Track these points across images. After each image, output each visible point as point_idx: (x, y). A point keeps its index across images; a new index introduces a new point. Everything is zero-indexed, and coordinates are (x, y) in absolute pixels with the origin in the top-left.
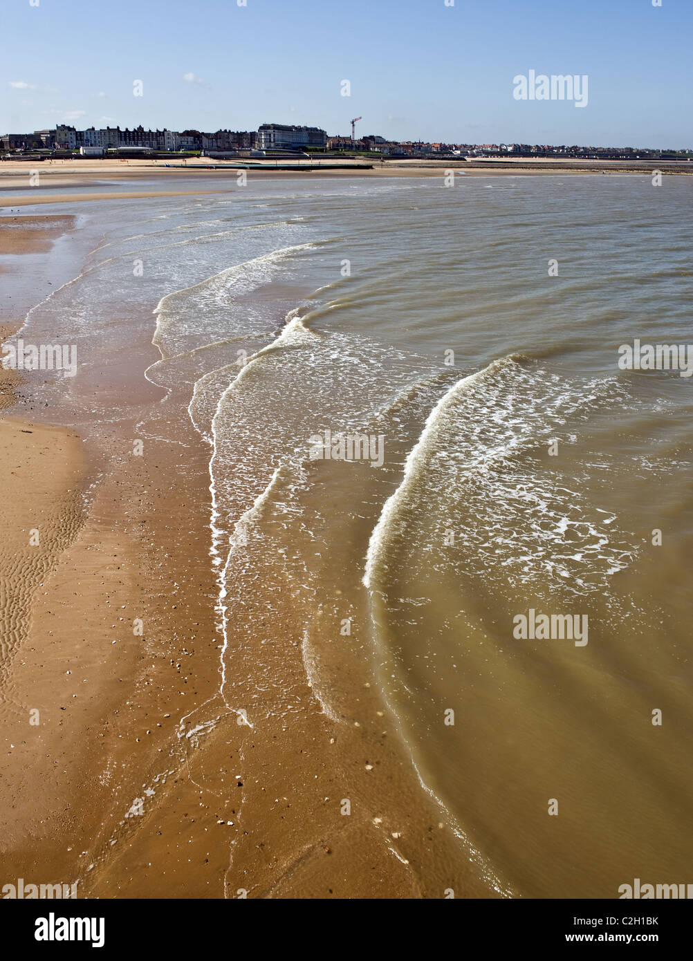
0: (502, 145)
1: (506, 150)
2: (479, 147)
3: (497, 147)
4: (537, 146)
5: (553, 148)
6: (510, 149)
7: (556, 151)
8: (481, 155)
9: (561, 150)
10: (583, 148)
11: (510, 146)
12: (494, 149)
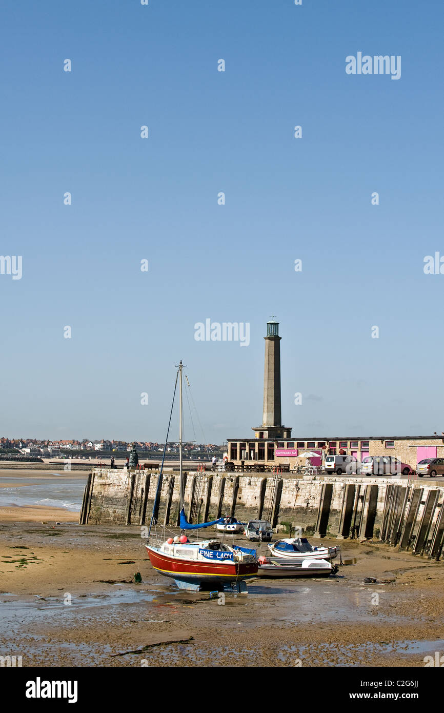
0: (86, 441)
1: (92, 448)
2: (54, 445)
3: (79, 444)
4: (136, 443)
5: (158, 446)
6: (98, 447)
7: (162, 450)
8: (58, 455)
9: (169, 449)
10: (200, 446)
11: (97, 442)
12: (76, 447)
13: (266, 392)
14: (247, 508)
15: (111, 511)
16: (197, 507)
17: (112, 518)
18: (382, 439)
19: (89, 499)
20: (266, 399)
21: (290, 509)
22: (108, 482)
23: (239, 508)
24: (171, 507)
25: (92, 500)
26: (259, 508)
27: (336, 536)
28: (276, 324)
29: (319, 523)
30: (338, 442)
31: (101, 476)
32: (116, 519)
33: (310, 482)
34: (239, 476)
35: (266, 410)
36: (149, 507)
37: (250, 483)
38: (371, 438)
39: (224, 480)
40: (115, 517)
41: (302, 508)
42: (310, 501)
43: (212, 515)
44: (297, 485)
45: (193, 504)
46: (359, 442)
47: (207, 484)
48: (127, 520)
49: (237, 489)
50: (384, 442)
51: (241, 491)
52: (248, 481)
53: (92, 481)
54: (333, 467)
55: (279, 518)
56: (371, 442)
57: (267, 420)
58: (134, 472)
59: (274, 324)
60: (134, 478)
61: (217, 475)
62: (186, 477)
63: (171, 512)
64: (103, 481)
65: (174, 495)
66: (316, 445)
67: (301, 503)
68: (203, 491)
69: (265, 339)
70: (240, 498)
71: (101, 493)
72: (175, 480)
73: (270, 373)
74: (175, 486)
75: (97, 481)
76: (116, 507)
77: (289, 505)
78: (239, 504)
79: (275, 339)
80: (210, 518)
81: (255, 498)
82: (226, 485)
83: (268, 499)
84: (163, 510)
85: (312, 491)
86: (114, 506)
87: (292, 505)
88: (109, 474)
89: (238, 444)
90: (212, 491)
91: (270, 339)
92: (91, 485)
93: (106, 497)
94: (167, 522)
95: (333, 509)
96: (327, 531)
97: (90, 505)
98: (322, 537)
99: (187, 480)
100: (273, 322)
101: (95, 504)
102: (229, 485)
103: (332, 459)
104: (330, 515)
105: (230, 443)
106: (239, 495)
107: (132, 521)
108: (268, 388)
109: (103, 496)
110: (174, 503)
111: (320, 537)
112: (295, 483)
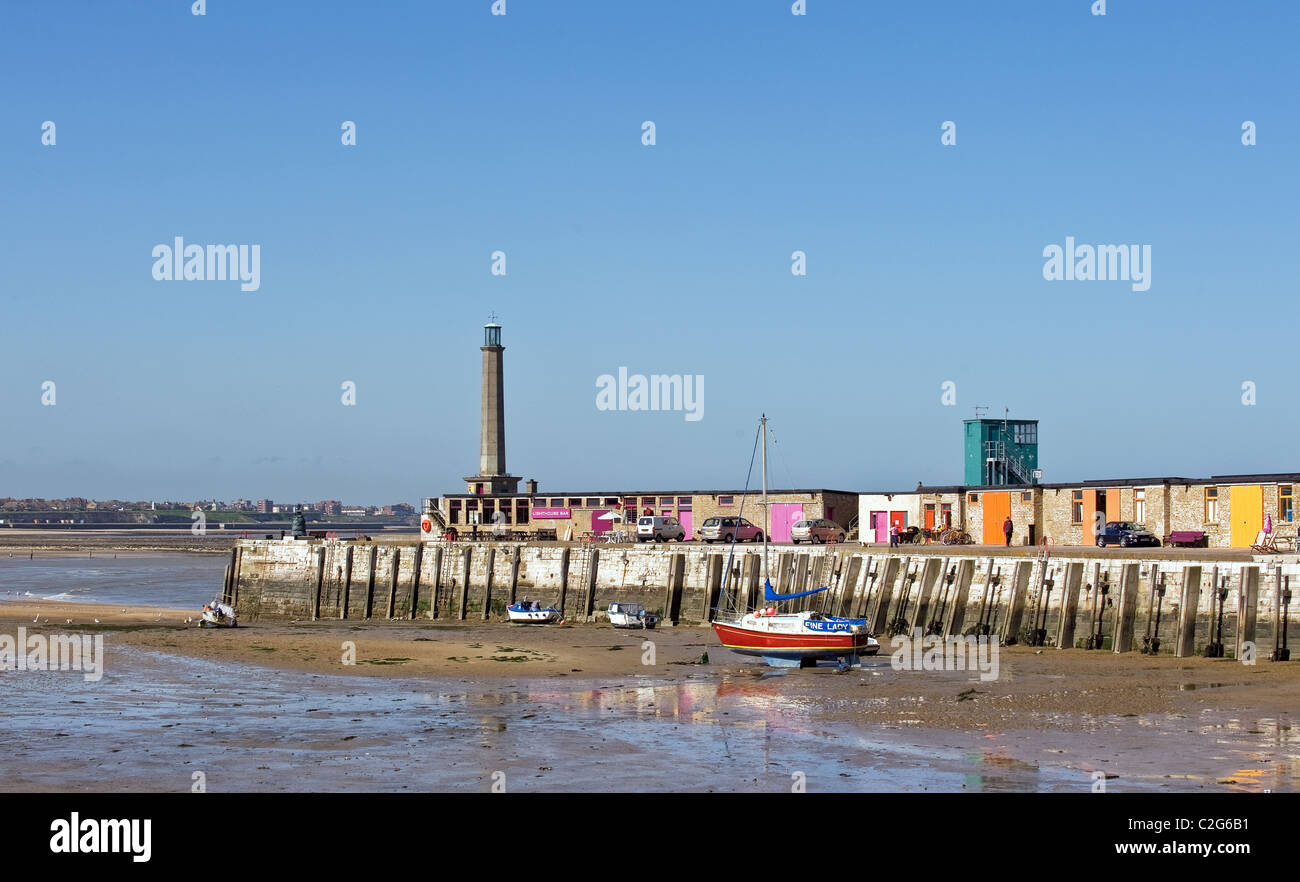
13: (485, 426)
14: (538, 590)
15: (279, 602)
16: (447, 591)
17: (282, 612)
18: (713, 494)
19: (235, 585)
20: (485, 436)
21: (615, 588)
22: (270, 558)
23: (524, 590)
24: (397, 593)
25: (240, 587)
26: (561, 589)
27: (699, 623)
28: (497, 329)
29: (670, 607)
30: (639, 499)
31: (255, 551)
32: (291, 613)
33: (646, 552)
34: (519, 547)
35: (485, 451)
36: (354, 593)
37: (540, 556)
38: (696, 493)
39: (494, 552)
40: (288, 609)
41: (635, 588)
42: (648, 578)
43: (476, 602)
44: (624, 557)
45: (439, 587)
46: (676, 498)
47: (462, 559)
48: (314, 613)
49: (517, 564)
50: (717, 498)
51: (525, 566)
52: (538, 553)
53: (238, 559)
54: (650, 532)
55: (595, 602)
56: (695, 498)
57: (486, 465)
58: (321, 543)
59: (496, 328)
60: (322, 552)
61: (480, 546)
62: (422, 549)
63: (397, 599)
64: (260, 558)
65: (400, 575)
66: (602, 502)
67: (632, 580)
68: (456, 568)
69: (483, 349)
70: (524, 577)
71: (257, 575)
72: (401, 554)
73: (491, 398)
74: (401, 563)
75: (246, 558)
76: (290, 595)
77: (612, 584)
78: (522, 584)
79: (498, 350)
80: (472, 605)
81: (552, 575)
82: (496, 559)
83: (574, 577)
84: (382, 597)
85: (651, 564)
86: (285, 594)
87: (618, 583)
88: (271, 548)
89: (464, 502)
90: (472, 568)
91: (490, 349)
92: (237, 565)
93: (267, 582)
94: (392, 615)
95: (688, 589)
96: (680, 617)
97: (237, 594)
98: (675, 624)
99: (424, 554)
100: (493, 325)
101: (245, 592)
102: (503, 559)
103: (649, 521)
104: (683, 595)
105: (448, 500)
106: (520, 573)
107: (321, 614)
108: (489, 420)
109: (260, 581)
110: (401, 587)
111: (672, 625)
112: (621, 554)
